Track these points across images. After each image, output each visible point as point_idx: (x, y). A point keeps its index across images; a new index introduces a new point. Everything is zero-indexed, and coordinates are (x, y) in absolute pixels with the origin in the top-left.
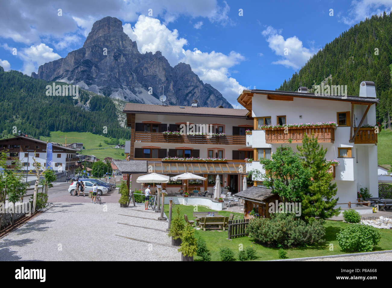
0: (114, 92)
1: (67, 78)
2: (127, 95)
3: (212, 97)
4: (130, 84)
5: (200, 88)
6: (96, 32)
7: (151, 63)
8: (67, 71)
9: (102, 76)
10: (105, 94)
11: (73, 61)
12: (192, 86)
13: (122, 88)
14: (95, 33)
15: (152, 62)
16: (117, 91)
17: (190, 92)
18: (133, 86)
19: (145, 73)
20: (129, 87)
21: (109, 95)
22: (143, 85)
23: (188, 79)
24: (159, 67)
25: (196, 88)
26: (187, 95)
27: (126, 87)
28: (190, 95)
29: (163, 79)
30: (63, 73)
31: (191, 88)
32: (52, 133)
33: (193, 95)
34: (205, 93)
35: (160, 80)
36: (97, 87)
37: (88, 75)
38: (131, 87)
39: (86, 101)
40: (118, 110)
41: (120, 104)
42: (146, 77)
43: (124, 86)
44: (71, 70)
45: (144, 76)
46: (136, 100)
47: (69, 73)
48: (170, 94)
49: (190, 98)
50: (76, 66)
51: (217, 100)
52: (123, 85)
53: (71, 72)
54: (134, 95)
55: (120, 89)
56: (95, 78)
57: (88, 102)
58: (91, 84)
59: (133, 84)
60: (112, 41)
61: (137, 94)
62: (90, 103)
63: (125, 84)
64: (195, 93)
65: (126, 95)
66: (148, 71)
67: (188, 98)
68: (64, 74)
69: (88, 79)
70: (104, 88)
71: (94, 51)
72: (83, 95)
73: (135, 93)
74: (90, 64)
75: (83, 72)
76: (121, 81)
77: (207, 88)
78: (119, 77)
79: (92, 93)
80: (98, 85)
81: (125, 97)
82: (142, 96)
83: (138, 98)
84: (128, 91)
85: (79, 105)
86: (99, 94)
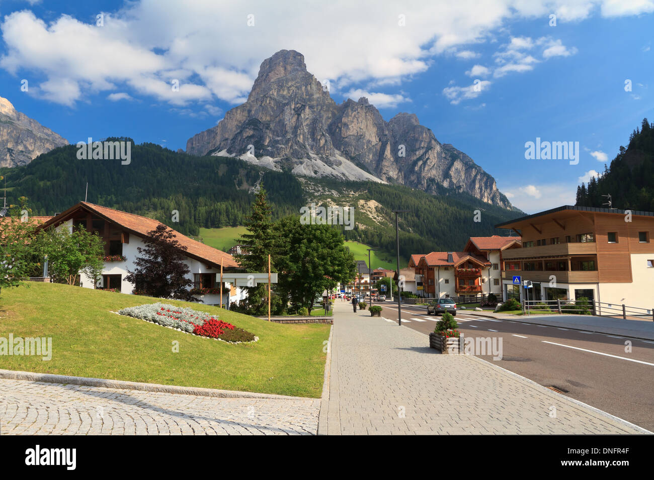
0: (297, 165)
1: (226, 150)
2: (319, 168)
3: (458, 165)
4: (322, 152)
5: (436, 151)
6: (266, 77)
7: (353, 115)
8: (226, 140)
10: (284, 168)
11: (233, 123)
12: (423, 148)
13: (309, 158)
14: (264, 77)
15: (355, 113)
16: (301, 163)
17: (419, 159)
18: (327, 154)
19: (345, 132)
20: (320, 155)
21: (290, 169)
22: (343, 152)
23: (414, 137)
24: (366, 121)
25: (430, 151)
26: (415, 163)
27: (315, 156)
28: (420, 163)
29: (374, 140)
30: (220, 144)
31: (422, 152)
33: (425, 163)
34: (445, 158)
35: (369, 141)
36: (271, 159)
37: (258, 142)
38: (324, 156)
39: (256, 180)
40: (306, 192)
41: (309, 183)
42: (346, 139)
43: (312, 155)
44: (231, 137)
45: (344, 138)
46: (333, 175)
47: (229, 142)
48: (387, 164)
49: (421, 167)
50: (239, 131)
51: (466, 169)
52: (310, 154)
53: (232, 140)
54: (330, 169)
55: (306, 160)
56: (268, 146)
57: (259, 182)
58: (262, 155)
59: (327, 150)
60: (291, 87)
61: (334, 166)
63: (314, 151)
64: (428, 159)
65: (316, 169)
66: (349, 129)
67: (416, 169)
68: (222, 145)
69: (258, 149)
70: (281, 160)
71: (264, 105)
72: (250, 172)
73: (329, 163)
74: (259, 125)
76: (308, 147)
77: (447, 150)
78: (304, 142)
79: (264, 168)
80: (272, 156)
81: (316, 172)
82: (342, 168)
83: (335, 173)
84: (320, 163)
85: (245, 186)
86: (275, 169)
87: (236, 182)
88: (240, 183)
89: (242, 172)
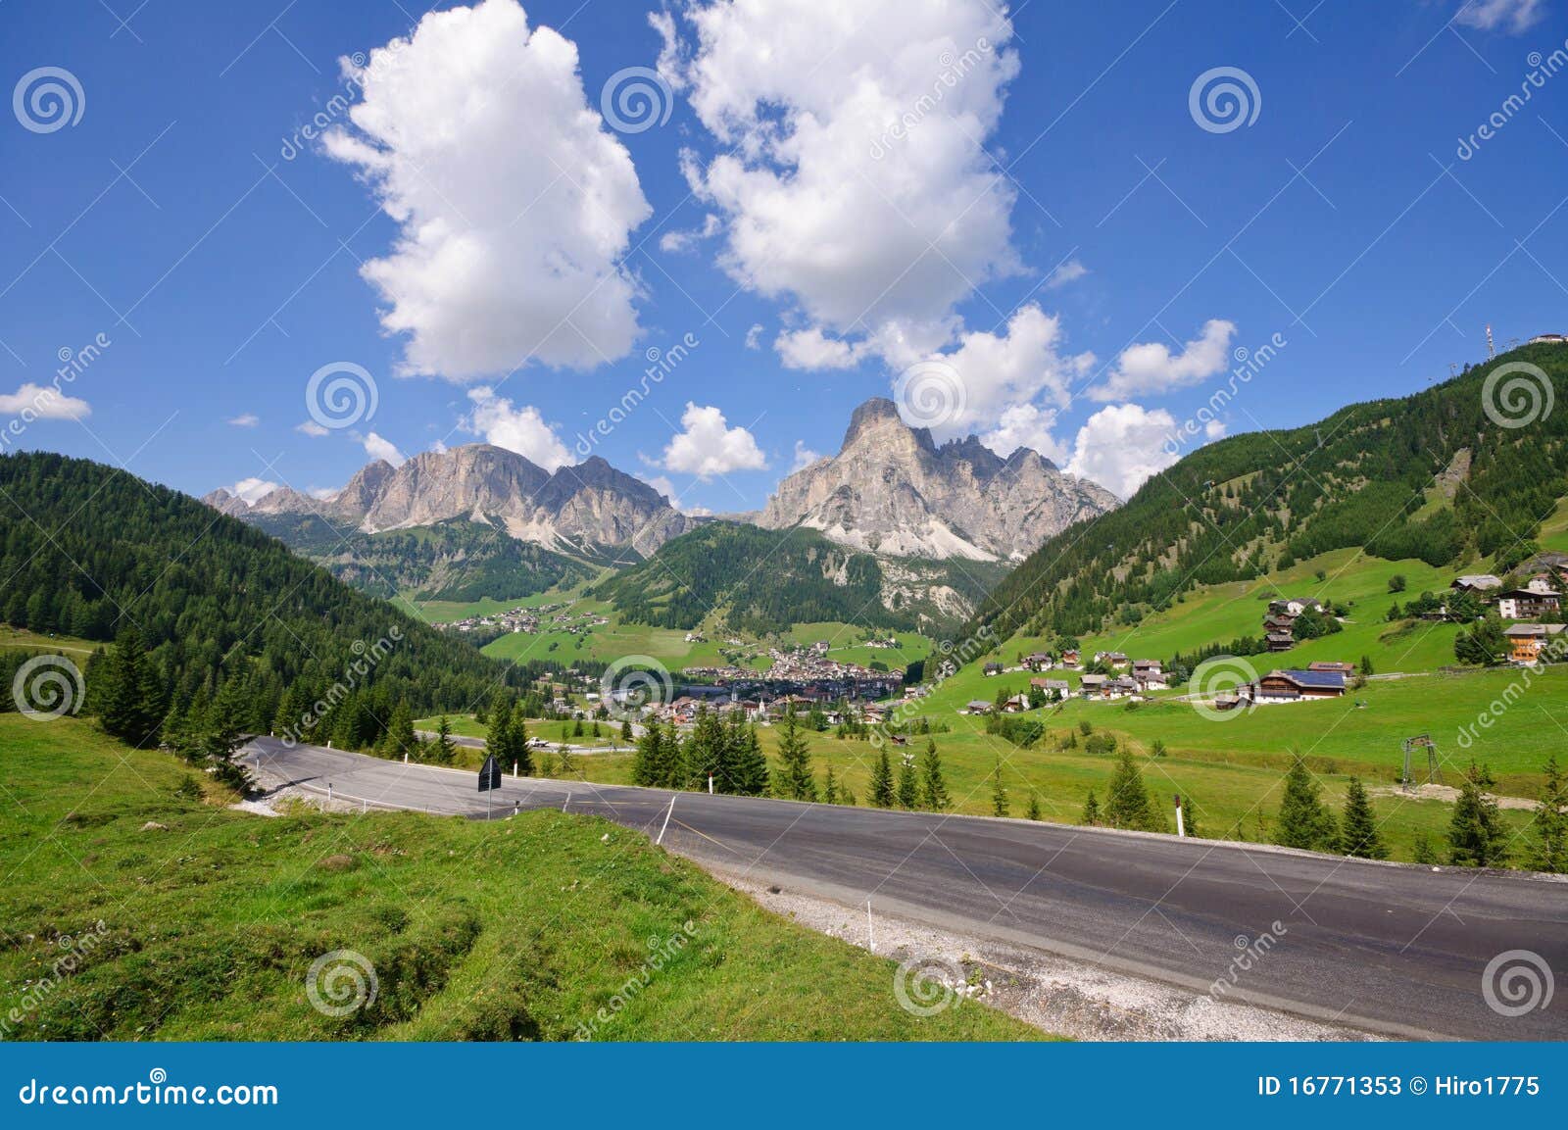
4: (913, 521)
8: (818, 506)
9: (865, 513)
10: (871, 546)
11: (824, 486)
13: (898, 529)
17: (1031, 514)
18: (917, 523)
20: (911, 526)
21: (877, 546)
22: (937, 516)
26: (1026, 519)
27: (905, 526)
30: (812, 509)
32: (794, 626)
37: (846, 513)
38: (914, 525)
39: (841, 565)
43: (901, 525)
44: (823, 503)
46: (919, 550)
47: (821, 508)
53: (824, 507)
54: (919, 541)
55: (895, 532)
56: (857, 517)
57: (844, 566)
58: (851, 529)
59: (918, 518)
60: (883, 442)
61: (925, 537)
62: (847, 568)
63: (903, 520)
65: (904, 543)
68: (813, 511)
69: (847, 521)
71: (855, 468)
72: (838, 552)
73: (918, 534)
74: (848, 492)
75: (839, 507)
76: (898, 516)
78: (894, 511)
79: (851, 548)
80: (862, 529)
81: (902, 548)
82: (933, 539)
83: (924, 546)
84: (909, 534)
85: (832, 573)
86: (862, 547)
87: (824, 568)
88: (827, 570)
89: (830, 556)
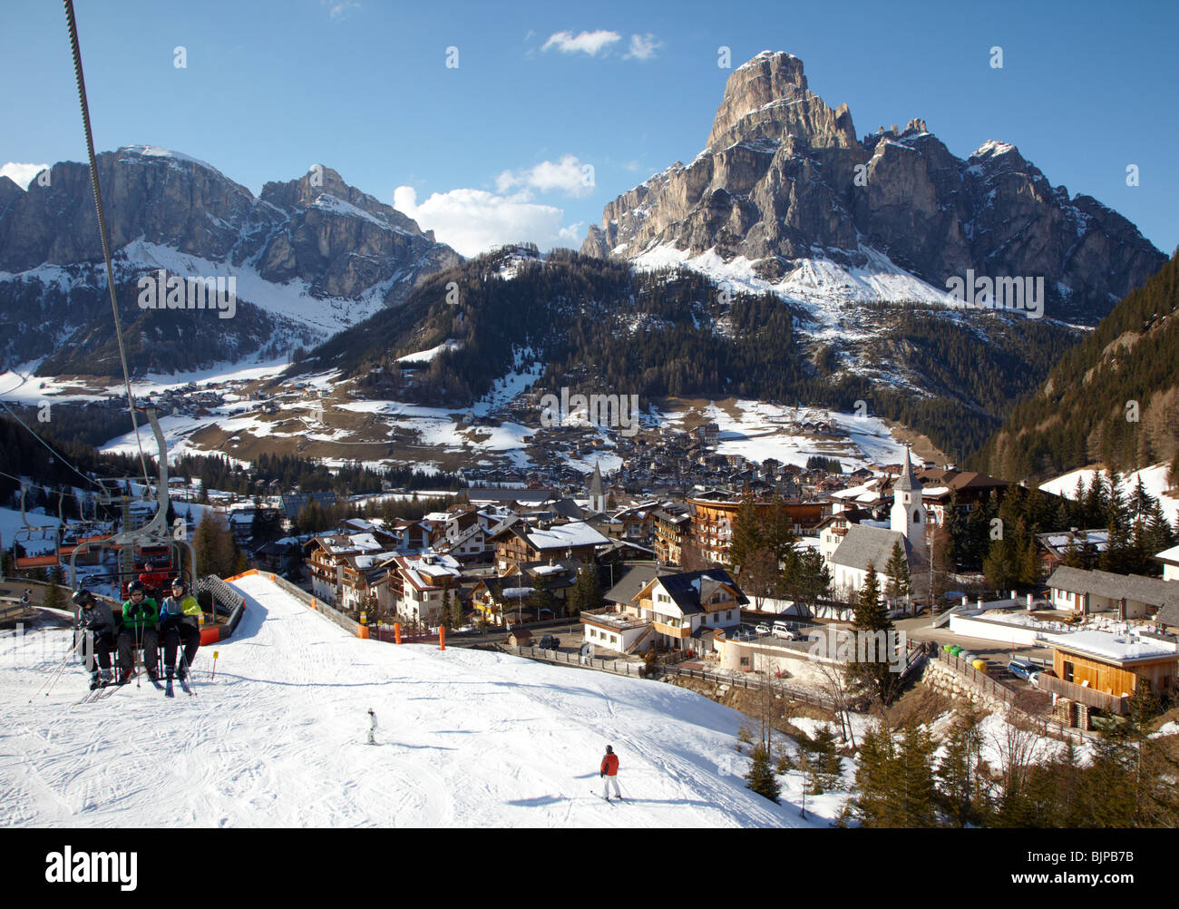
0: (790, 270)
1: (674, 241)
2: (826, 275)
3: (1093, 242)
5: (1049, 221)
6: (737, 104)
7: (890, 169)
8: (674, 226)
10: (767, 281)
11: (684, 194)
12: (1023, 216)
13: (811, 255)
14: (733, 105)
15: (893, 164)
16: (797, 267)
17: (1016, 239)
18: (842, 246)
19: (875, 200)
24: (914, 176)
25: (1036, 223)
28: (1017, 246)
29: (930, 209)
30: (664, 230)
31: (1021, 224)
33: (1025, 246)
35: (919, 213)
36: (748, 262)
39: (722, 310)
42: (876, 214)
44: (683, 219)
45: (873, 211)
46: (848, 287)
47: (680, 228)
48: (951, 253)
49: (1016, 255)
50: (693, 209)
51: (1113, 250)
52: (812, 248)
55: (805, 260)
58: (732, 255)
61: (854, 269)
63: (819, 241)
64: (1031, 237)
66: (884, 195)
67: (1008, 257)
68: (666, 233)
69: (725, 243)
70: (764, 263)
75: (711, 224)
81: (820, 283)
